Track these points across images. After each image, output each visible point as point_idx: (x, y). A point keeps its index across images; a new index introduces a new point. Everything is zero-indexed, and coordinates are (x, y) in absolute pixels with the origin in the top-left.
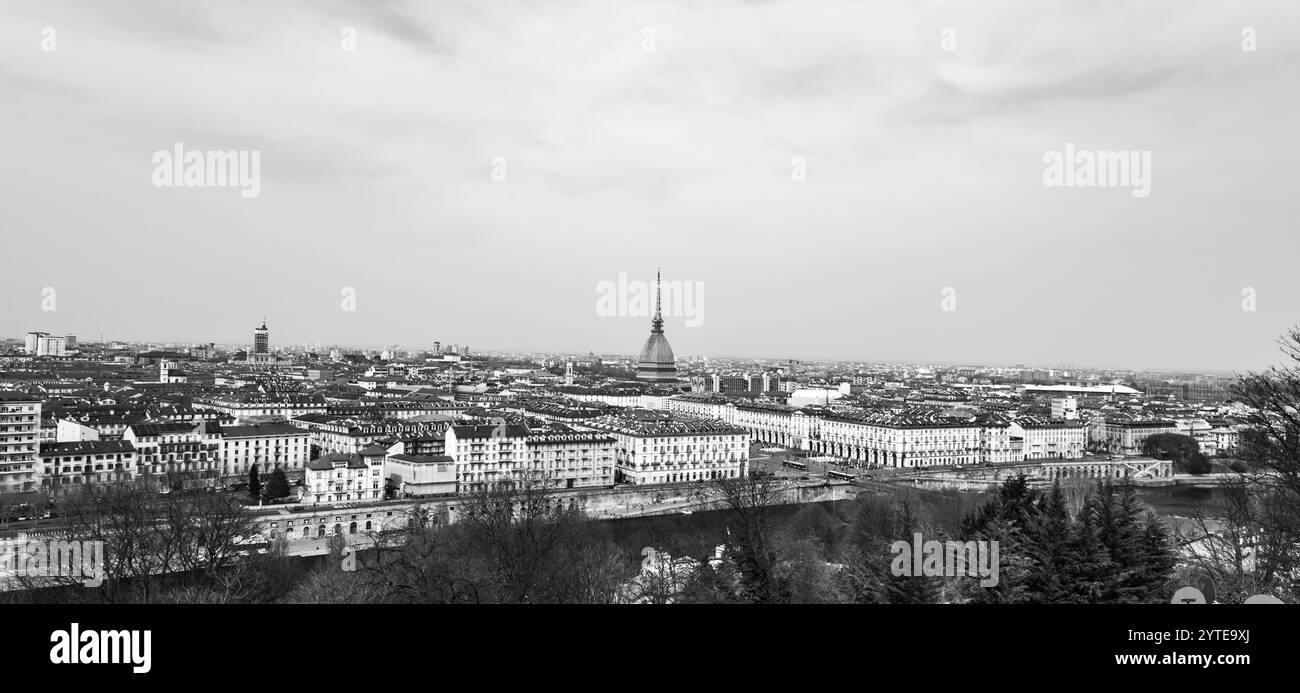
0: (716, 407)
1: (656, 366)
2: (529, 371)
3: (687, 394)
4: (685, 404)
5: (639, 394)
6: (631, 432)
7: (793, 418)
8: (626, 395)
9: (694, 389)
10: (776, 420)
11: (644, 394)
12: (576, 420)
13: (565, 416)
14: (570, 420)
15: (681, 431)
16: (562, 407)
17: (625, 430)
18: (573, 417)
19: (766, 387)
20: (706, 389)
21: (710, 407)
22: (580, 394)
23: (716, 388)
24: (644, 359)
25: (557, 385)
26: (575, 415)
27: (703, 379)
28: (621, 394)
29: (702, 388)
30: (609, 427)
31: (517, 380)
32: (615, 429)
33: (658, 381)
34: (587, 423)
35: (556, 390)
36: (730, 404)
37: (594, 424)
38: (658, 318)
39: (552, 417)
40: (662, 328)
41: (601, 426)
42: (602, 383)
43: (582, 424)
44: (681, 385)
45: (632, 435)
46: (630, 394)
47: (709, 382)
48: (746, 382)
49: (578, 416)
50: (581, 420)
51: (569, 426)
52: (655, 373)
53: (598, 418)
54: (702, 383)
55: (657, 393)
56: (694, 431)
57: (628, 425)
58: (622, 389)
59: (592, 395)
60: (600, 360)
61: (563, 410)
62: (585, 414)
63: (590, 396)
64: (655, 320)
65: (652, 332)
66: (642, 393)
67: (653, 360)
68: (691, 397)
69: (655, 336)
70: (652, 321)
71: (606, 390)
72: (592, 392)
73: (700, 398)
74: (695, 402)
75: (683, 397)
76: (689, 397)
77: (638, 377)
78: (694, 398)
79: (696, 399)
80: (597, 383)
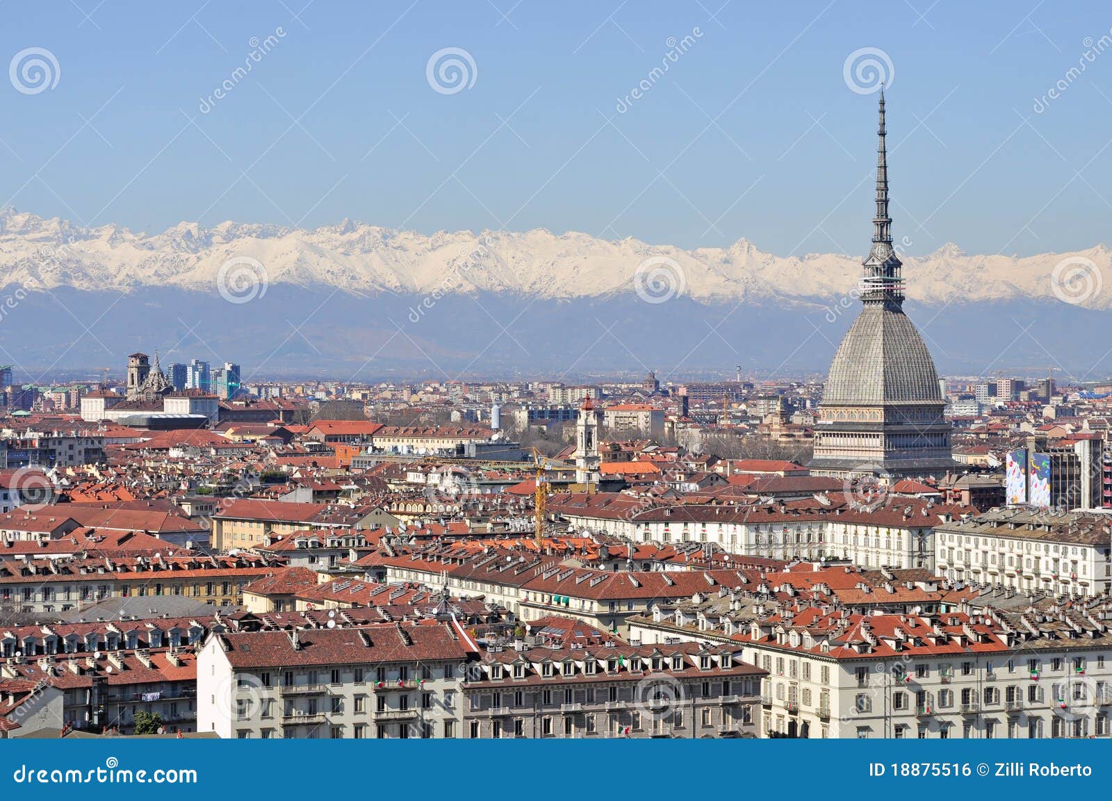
3: (992, 511)
4: (986, 545)
5: (826, 516)
6: (811, 643)
8: (784, 520)
13: (585, 592)
17: (790, 639)
18: (610, 597)
20: (1056, 493)
21: (1073, 554)
22: (627, 519)
28: (768, 517)
30: (736, 629)
31: (411, 477)
32: (758, 635)
38: (883, 251)
39: (540, 599)
40: (898, 288)
44: (970, 480)
45: (815, 654)
46: (794, 515)
47: (1067, 469)
52: (877, 442)
53: (695, 600)
57: (799, 622)
58: (766, 500)
59: (667, 521)
63: (662, 526)
64: (873, 260)
65: (864, 301)
66: (838, 511)
67: (867, 396)
68: (1006, 523)
69: (872, 314)
70: (864, 264)
71: (714, 503)
72: (667, 513)
73: (1039, 526)
74: (1021, 538)
75: (981, 524)
76: (1000, 523)
77: (818, 457)
78: (1018, 525)
79: (1026, 526)
80: (678, 479)
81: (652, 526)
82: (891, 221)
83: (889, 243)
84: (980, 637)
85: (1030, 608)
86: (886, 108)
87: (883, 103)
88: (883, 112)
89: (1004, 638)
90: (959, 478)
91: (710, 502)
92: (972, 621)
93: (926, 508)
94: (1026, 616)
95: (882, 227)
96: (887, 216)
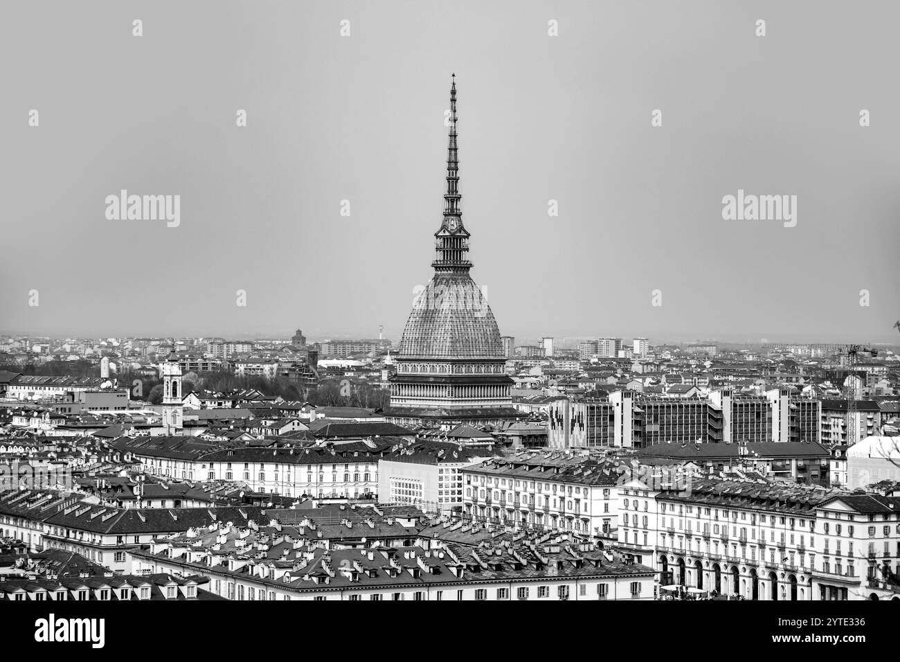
0: (597, 493)
1: (448, 371)
2: (61, 391)
3: (536, 456)
4: (504, 484)
5: (372, 457)
6: (278, 574)
7: (820, 524)
8: (334, 461)
9: (557, 439)
10: (771, 529)
11: (388, 456)
12: (129, 540)
13: (97, 527)
14: (111, 541)
15: (437, 571)
16: (93, 500)
17: (261, 570)
18: (119, 531)
19: (780, 431)
20: (591, 439)
21: (576, 493)
22: (194, 460)
23: (623, 434)
24: (410, 350)
25: (131, 433)
26: (127, 524)
27: (581, 408)
28: (319, 458)
29: (579, 436)
30: (216, 561)
31: (15, 421)
32: (235, 566)
33: (450, 417)
34: (157, 549)
35: (123, 447)
36: (636, 484)
37: (176, 553)
38: (453, 224)
39: (60, 533)
40: (466, 256)
41: (195, 557)
42: (281, 423)
43: (142, 552)
44: (520, 427)
46: (344, 456)
47: (601, 418)
48: (717, 416)
49: (138, 529)
50: (145, 539)
51: (108, 560)
52: (444, 392)
53: (190, 533)
54: (577, 420)
55: (426, 452)
56: (477, 569)
57: (272, 556)
58: (321, 443)
59: (230, 461)
60: (314, 356)
61: (95, 508)
62: (158, 523)
63: (225, 466)
64: (444, 232)
65: (436, 268)
66: (382, 454)
67: (437, 351)
68: (522, 465)
69: (443, 279)
70: (436, 235)
71: (275, 446)
72: (230, 454)
73: (550, 468)
74: (534, 479)
75: (501, 466)
76: (517, 466)
77: (394, 406)
78: (531, 467)
79: (538, 469)
80: (264, 424)
81: (216, 466)
82: (459, 198)
83: (459, 215)
84: (432, 569)
85: (483, 542)
86: (457, 96)
87: (453, 92)
88: (453, 100)
89: (454, 570)
90: (511, 424)
91: (273, 444)
92: (427, 555)
93: (457, 451)
94: (476, 550)
95: (453, 202)
96: (457, 192)
